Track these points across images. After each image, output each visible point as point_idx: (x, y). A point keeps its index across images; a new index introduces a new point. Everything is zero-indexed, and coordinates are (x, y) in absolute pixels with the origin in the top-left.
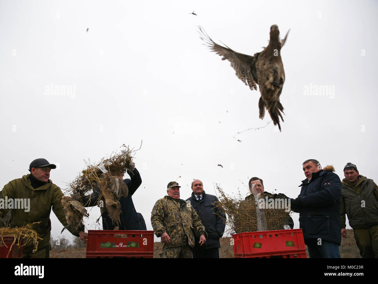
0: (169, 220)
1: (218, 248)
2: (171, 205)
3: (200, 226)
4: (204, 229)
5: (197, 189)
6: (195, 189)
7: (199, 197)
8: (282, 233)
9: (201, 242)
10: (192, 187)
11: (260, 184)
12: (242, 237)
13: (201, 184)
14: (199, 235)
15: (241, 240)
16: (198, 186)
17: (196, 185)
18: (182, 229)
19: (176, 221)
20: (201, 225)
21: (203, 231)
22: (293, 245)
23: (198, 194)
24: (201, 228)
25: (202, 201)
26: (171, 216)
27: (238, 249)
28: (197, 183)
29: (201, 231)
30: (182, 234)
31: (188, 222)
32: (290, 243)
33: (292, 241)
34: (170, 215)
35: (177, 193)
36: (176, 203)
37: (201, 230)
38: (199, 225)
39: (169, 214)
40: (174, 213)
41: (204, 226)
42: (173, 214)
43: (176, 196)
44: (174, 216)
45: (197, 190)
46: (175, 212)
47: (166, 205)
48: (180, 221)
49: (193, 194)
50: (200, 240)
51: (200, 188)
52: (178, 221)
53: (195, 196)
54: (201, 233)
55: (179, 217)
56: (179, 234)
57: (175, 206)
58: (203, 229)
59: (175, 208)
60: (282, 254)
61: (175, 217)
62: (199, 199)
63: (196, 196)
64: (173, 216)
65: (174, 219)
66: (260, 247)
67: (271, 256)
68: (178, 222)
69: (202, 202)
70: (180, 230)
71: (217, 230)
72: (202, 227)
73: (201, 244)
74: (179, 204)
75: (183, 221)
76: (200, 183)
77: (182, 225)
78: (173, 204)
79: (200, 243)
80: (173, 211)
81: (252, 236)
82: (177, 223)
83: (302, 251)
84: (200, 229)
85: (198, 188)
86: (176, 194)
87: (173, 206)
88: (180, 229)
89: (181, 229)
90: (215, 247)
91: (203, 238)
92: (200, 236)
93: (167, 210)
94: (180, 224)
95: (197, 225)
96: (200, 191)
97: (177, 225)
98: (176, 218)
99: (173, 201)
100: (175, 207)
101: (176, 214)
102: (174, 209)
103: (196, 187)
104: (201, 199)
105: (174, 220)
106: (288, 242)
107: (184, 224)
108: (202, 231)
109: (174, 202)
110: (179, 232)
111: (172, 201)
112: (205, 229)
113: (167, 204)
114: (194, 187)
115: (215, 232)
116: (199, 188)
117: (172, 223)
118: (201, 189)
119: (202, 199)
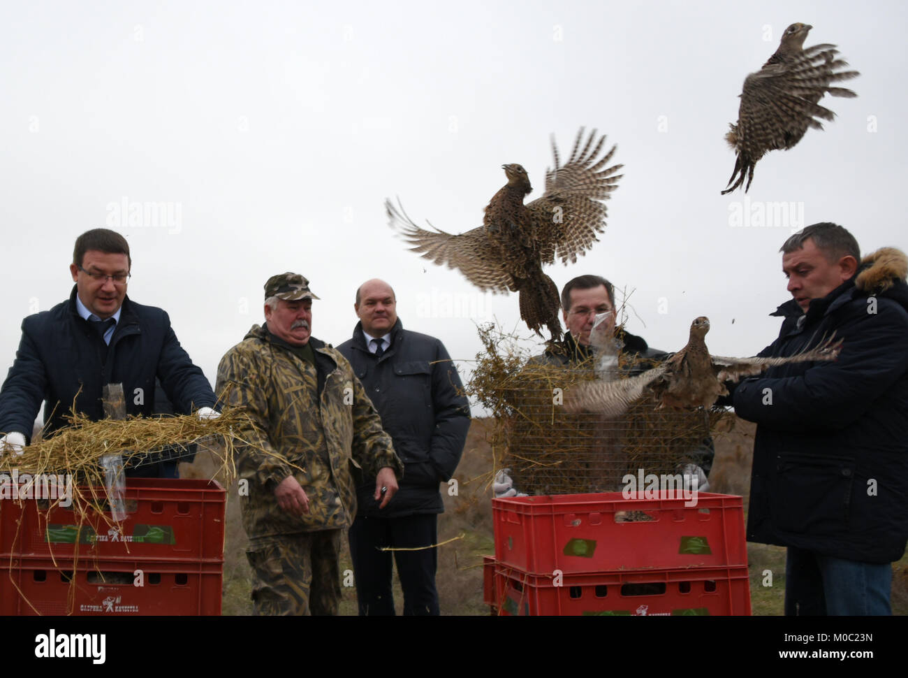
0: (280, 435)
1: (434, 516)
2: (286, 376)
3: (377, 437)
4: (390, 450)
5: (375, 315)
6: (370, 315)
7: (379, 342)
8: (672, 510)
9: (383, 494)
10: (357, 306)
11: (606, 302)
12: (528, 517)
13: (389, 300)
14: (371, 468)
15: (524, 524)
16: (380, 307)
17: (372, 302)
18: (326, 476)
19: (307, 445)
20: (379, 433)
21: (389, 456)
22: (705, 551)
23: (378, 333)
24: (380, 444)
25: (388, 358)
26: (288, 422)
27: (510, 549)
28: (374, 294)
29: (378, 457)
30: (325, 490)
31: (342, 448)
32: (696, 544)
33: (701, 538)
34: (284, 417)
35: (304, 323)
36: (302, 367)
37: (379, 451)
38: (373, 434)
39: (281, 412)
40: (296, 412)
41: (387, 435)
42: (292, 417)
43: (297, 334)
44: (297, 422)
45: (375, 318)
46: (300, 409)
47: (271, 374)
48: (318, 443)
49: (359, 328)
50: (379, 489)
51: (385, 314)
52: (313, 443)
53: (364, 339)
54: (379, 463)
55: (315, 429)
56: (315, 491)
57: (302, 384)
58: (386, 446)
59: (302, 390)
60: (665, 579)
61: (302, 427)
62: (379, 349)
63: (369, 338)
64: (293, 421)
65: (297, 434)
66: (589, 553)
67: (624, 585)
68: (312, 447)
69: (387, 360)
70: (319, 478)
71: (431, 458)
72: (384, 438)
73: (383, 504)
74: (312, 370)
75: (329, 446)
76: (385, 294)
77: (327, 462)
78: (293, 371)
79: (377, 497)
80: (296, 403)
81: (563, 515)
82: (310, 453)
83: (734, 570)
84: (375, 446)
85: (378, 312)
86: (300, 327)
87: (293, 381)
88: (319, 472)
89: (322, 473)
90: (423, 511)
91: (387, 479)
92: (376, 471)
93: (274, 398)
94: (318, 456)
95: (365, 433)
96: (384, 324)
97: (310, 459)
98: (305, 431)
99: (291, 359)
100: (299, 388)
101: (304, 416)
102: (296, 393)
103: (370, 310)
104: (384, 347)
105: (298, 439)
106: (689, 538)
107: (332, 456)
108: (384, 454)
109: (294, 364)
110: (313, 485)
111: (287, 356)
112: (395, 446)
113: (274, 371)
114: (363, 307)
115: (426, 463)
116: (383, 311)
117: (292, 448)
118: (389, 315)
119: (388, 350)
